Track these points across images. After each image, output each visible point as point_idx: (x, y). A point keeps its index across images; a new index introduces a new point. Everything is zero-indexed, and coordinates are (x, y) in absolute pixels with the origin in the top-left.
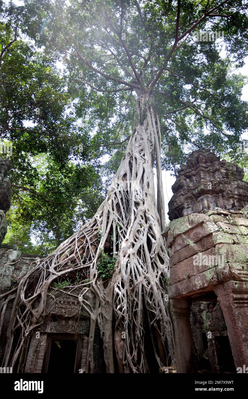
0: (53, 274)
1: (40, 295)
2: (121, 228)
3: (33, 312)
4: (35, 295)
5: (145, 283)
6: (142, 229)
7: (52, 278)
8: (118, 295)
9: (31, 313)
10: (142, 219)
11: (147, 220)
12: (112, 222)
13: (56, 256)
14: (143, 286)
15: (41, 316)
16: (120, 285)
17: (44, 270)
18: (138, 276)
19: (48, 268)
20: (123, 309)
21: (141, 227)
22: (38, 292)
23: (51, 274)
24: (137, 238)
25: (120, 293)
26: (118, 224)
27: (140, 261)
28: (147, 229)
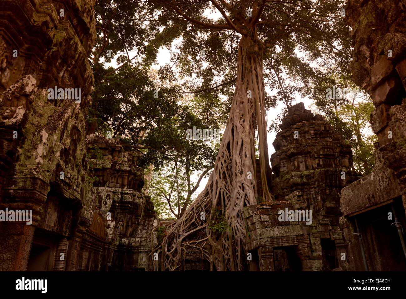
0: (182, 235)
1: (176, 249)
2: (227, 193)
3: (174, 259)
4: (174, 249)
5: (242, 237)
6: (240, 197)
7: (182, 238)
8: (225, 245)
9: (173, 260)
10: (240, 188)
11: (243, 189)
12: (220, 189)
13: (182, 223)
14: (241, 239)
15: (179, 261)
16: (226, 239)
17: (176, 233)
18: (237, 232)
19: (178, 232)
20: (229, 254)
21: (239, 195)
22: (175, 247)
23: (181, 235)
24: (237, 204)
25: (226, 244)
26: (225, 190)
27: (239, 221)
28: (243, 197)
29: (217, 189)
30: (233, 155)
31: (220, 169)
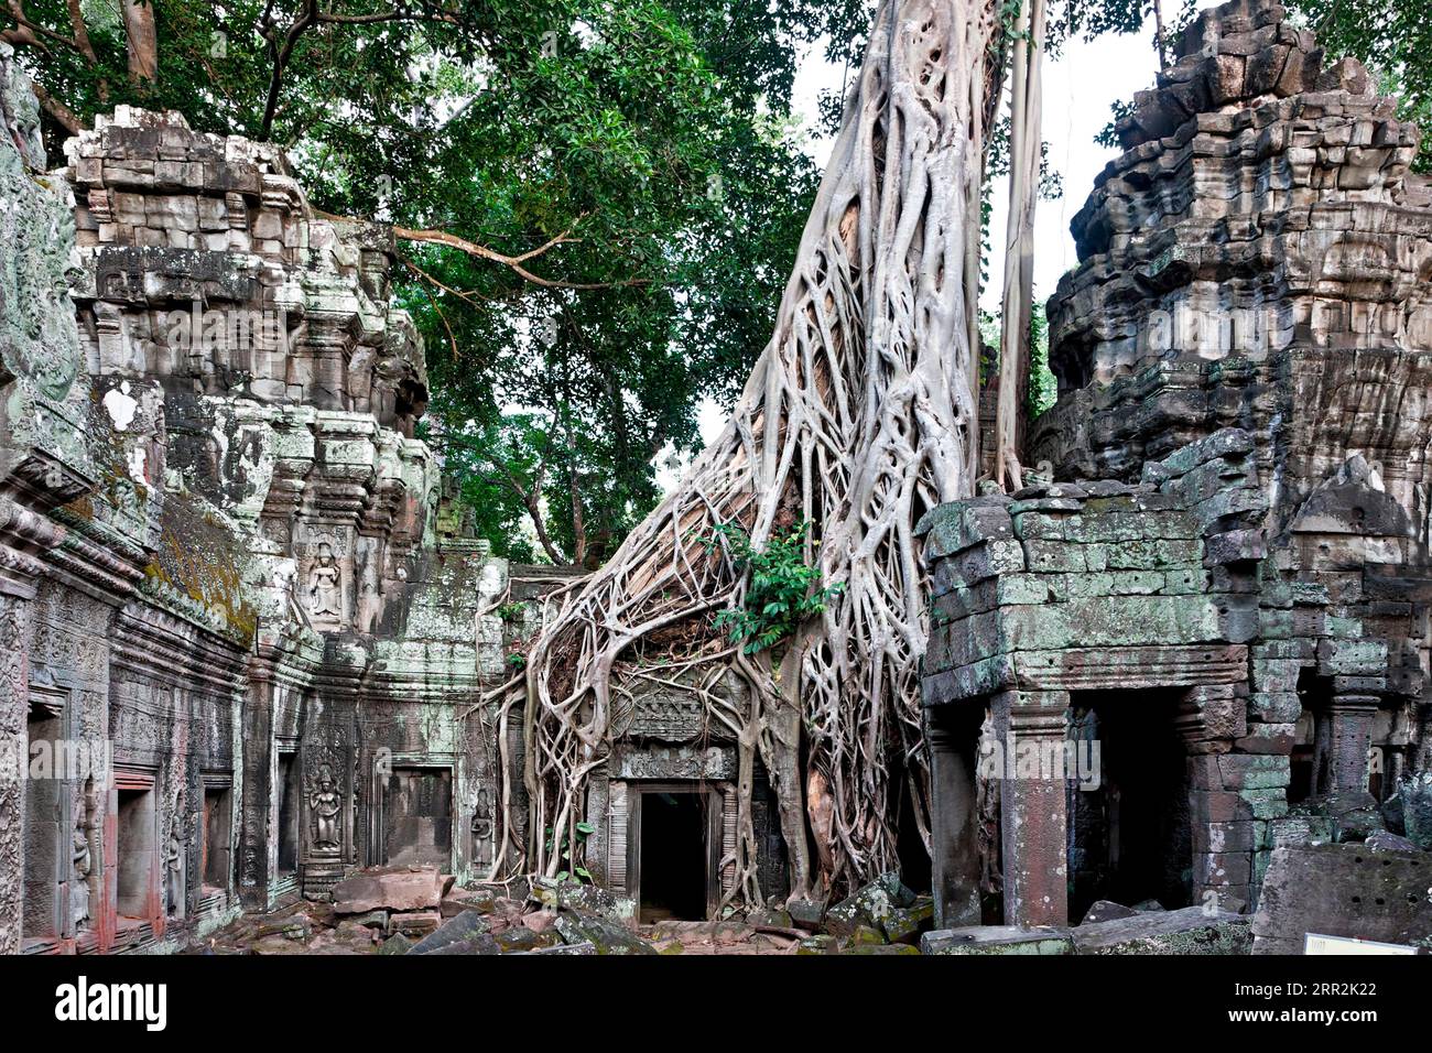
0: (618, 633)
1: (590, 692)
2: (831, 457)
3: (582, 732)
4: (577, 692)
5: (894, 650)
6: (896, 472)
7: (615, 646)
8: (812, 682)
9: (575, 736)
10: (902, 430)
11: (918, 433)
12: (800, 436)
13: (618, 580)
14: (886, 657)
15: (602, 741)
16: (819, 657)
17: (589, 624)
18: (873, 630)
19: (599, 615)
20: (828, 720)
21: (894, 464)
22: (585, 686)
23: (612, 634)
24: (879, 504)
25: (819, 679)
26: (821, 441)
27: (885, 581)
28: (913, 471)
29: (782, 437)
30: (871, 271)
31: (805, 338)
